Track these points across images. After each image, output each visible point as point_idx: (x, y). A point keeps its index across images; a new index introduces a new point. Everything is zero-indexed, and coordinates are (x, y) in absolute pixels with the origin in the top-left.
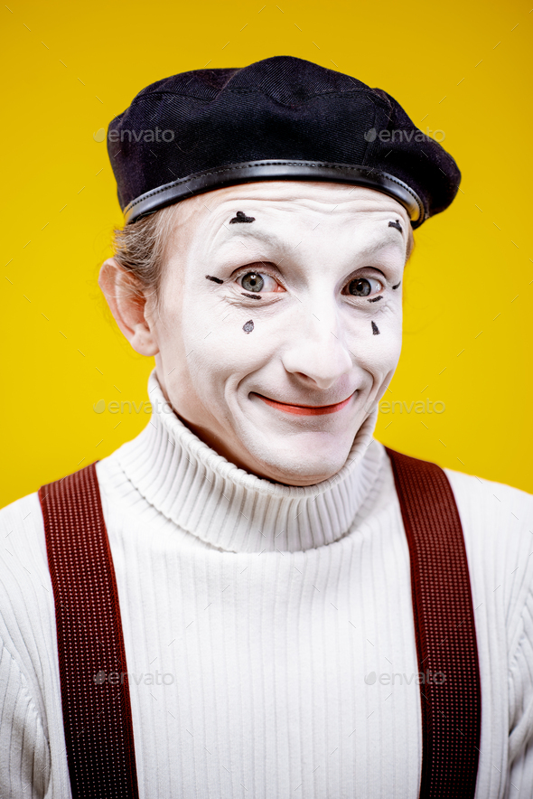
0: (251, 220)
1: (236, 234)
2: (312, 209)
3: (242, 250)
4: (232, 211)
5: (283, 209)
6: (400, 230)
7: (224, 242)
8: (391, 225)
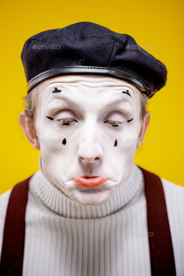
0: (60, 91)
1: (55, 98)
2: (85, 86)
3: (57, 104)
4: (53, 87)
5: (72, 86)
6: (129, 95)
7: (51, 101)
8: (124, 92)
